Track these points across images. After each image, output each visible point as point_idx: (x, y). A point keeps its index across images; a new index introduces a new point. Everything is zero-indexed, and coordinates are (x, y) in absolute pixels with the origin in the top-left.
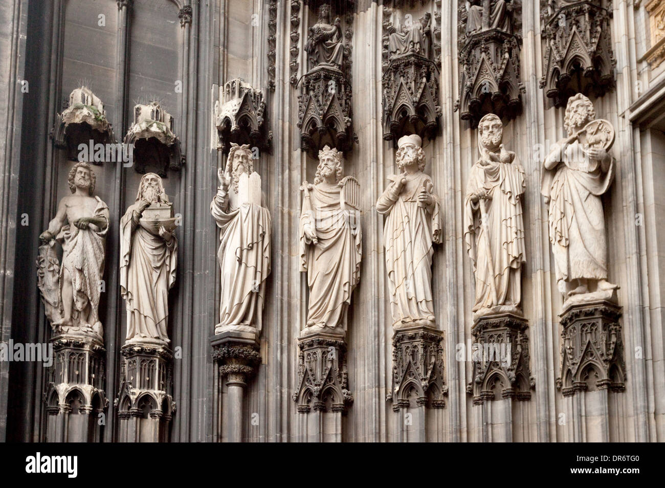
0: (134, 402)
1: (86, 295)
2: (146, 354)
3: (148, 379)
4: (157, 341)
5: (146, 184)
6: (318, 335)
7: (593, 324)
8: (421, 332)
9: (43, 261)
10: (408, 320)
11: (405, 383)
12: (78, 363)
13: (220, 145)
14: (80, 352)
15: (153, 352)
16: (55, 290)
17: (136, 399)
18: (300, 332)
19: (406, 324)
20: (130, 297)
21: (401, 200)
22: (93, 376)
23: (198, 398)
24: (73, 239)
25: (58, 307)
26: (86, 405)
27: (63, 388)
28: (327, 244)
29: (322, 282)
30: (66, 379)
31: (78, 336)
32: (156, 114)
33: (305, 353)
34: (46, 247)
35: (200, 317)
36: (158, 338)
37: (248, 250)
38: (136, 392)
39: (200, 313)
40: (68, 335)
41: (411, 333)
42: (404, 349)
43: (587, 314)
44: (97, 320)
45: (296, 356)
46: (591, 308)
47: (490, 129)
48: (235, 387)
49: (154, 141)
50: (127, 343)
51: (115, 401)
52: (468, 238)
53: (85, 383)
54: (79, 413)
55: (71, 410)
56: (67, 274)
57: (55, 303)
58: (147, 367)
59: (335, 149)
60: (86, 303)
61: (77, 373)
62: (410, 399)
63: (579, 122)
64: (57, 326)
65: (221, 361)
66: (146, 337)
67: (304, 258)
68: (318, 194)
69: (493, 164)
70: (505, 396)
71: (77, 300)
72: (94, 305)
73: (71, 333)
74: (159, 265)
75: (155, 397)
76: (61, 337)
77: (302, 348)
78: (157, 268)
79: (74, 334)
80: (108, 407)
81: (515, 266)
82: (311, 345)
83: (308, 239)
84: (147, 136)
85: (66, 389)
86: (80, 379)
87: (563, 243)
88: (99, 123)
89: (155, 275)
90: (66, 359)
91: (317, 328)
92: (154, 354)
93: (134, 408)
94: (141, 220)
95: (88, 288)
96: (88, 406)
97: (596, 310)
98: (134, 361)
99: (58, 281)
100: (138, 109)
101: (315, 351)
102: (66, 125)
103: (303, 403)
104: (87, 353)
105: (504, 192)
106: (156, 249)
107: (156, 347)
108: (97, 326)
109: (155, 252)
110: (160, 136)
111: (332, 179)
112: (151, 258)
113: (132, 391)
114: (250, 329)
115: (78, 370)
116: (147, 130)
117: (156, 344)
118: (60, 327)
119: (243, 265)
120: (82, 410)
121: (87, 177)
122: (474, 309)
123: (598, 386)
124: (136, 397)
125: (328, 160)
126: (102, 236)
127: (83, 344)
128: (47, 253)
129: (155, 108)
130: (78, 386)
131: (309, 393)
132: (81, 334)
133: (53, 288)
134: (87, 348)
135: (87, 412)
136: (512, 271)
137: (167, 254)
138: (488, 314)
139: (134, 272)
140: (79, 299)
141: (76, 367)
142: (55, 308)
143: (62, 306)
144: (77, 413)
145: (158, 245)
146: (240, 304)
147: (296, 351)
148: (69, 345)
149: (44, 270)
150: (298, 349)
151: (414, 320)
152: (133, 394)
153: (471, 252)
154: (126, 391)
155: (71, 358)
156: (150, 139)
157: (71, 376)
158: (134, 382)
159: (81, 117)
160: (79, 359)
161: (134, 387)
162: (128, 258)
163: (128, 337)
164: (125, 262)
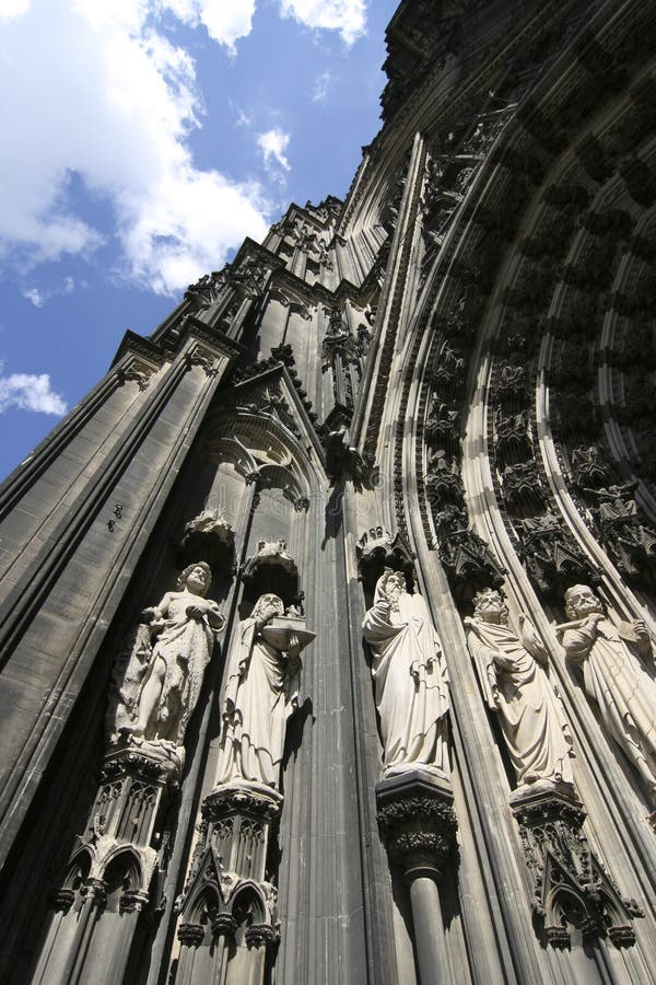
0: (227, 899)
2: (252, 810)
3: (249, 857)
4: (271, 790)
5: (268, 601)
6: (551, 794)
12: (142, 803)
13: (360, 576)
14: (150, 785)
15: (264, 807)
17: (232, 893)
20: (237, 717)
21: (600, 639)
22: (158, 835)
24: (179, 627)
26: (140, 891)
27: (105, 847)
29: (534, 720)
30: (113, 829)
31: (156, 755)
32: (283, 548)
33: (527, 829)
36: (271, 785)
38: (232, 879)
40: (140, 751)
44: (181, 743)
48: (429, 880)
49: (279, 566)
50: (218, 787)
51: (179, 900)
53: (144, 844)
54: (118, 908)
56: (159, 664)
58: (250, 835)
61: (135, 821)
64: (125, 735)
66: (255, 780)
67: (497, 691)
71: (164, 703)
72: (187, 717)
73: (144, 747)
74: (278, 686)
75: (262, 894)
76: (129, 752)
77: (520, 819)
78: (278, 689)
79: (151, 751)
80: (163, 911)
84: (273, 561)
85: (112, 847)
86: (137, 834)
89: (274, 697)
90: (125, 795)
91: (547, 783)
92: (264, 812)
93: (226, 912)
94: (266, 627)
95: (186, 688)
96: (142, 894)
98: (230, 824)
99: (144, 672)
104: (160, 790)
106: (277, 665)
107: (270, 801)
109: (277, 669)
112: (272, 674)
113: (224, 874)
115: (138, 816)
118: (131, 735)
119: (422, 685)
120: (127, 902)
121: (204, 578)
124: (231, 887)
126: (215, 633)
127: (160, 770)
128: (143, 632)
130: (135, 846)
132: (162, 754)
133: (136, 678)
134: (163, 778)
140: (167, 702)
141: (135, 811)
143: (138, 708)
144: (113, 910)
146: (422, 736)
148: (137, 768)
149: (132, 653)
152: (228, 880)
154: (205, 877)
155: (131, 793)
156: (274, 565)
157: (123, 825)
158: (225, 859)
159: (211, 527)
160: (145, 797)
161: (227, 869)
162: (244, 665)
163: (221, 780)
164: (238, 672)
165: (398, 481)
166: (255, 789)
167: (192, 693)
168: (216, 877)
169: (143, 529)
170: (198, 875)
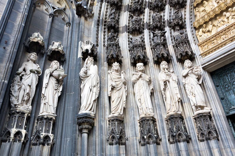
0: (42, 138)
1: (29, 95)
2: (48, 119)
3: (48, 129)
4: (53, 115)
5: (54, 63)
6: (117, 117)
7: (207, 119)
8: (151, 118)
9: (15, 81)
10: (147, 114)
11: (148, 135)
12: (21, 120)
13: (82, 57)
14: (23, 116)
15: (51, 119)
16: (17, 92)
17: (43, 137)
18: (108, 116)
19: (146, 116)
20: (45, 98)
21: (140, 79)
22: (26, 126)
23: (65, 138)
24: (28, 75)
25: (17, 98)
26: (22, 139)
27: (13, 131)
28: (118, 89)
29: (117, 100)
30: (15, 127)
31: (24, 110)
32: (60, 45)
33: (110, 123)
34: (18, 76)
35: (67, 108)
36: (54, 114)
37: (94, 87)
38: (43, 134)
39: (68, 107)
40: (20, 109)
41: (148, 119)
42: (145, 124)
43: (204, 116)
44: (31, 105)
45: (107, 124)
46: (206, 114)
47: (165, 64)
48: (86, 134)
49: (58, 52)
50: (40, 115)
51: (32, 138)
52: (163, 92)
53: (23, 129)
54: (18, 142)
55: (15, 141)
56: (23, 86)
57: (16, 96)
58: (48, 124)
59: (118, 63)
60: (28, 98)
61: (20, 124)
62: (150, 141)
63: (190, 66)
64: (15, 105)
65: (80, 124)
66: (49, 113)
67: (111, 92)
68: (114, 75)
69: (169, 73)
70: (184, 141)
71: (25, 97)
72: (31, 99)
73: (21, 108)
74: (57, 88)
75: (50, 136)
76: (17, 110)
77: (109, 121)
78: (56, 90)
79: (23, 109)
80: (28, 140)
81: (179, 101)
82: (113, 120)
83: (112, 86)
84: (56, 50)
85: (15, 131)
86: (21, 127)
87: (194, 95)
88: (43, 43)
89: (55, 92)
90: (17, 119)
91: (116, 115)
92: (51, 120)
93: (42, 141)
94: (53, 73)
95: (31, 93)
96: (23, 139)
97: (207, 115)
98: (43, 122)
99: (19, 89)
100: (54, 43)
101: (115, 122)
102: (31, 41)
103: (110, 141)
104: (26, 117)
105: (173, 80)
106: (56, 83)
107: (53, 117)
108: (30, 107)
109: (56, 84)
110: (61, 51)
111: (117, 71)
112: (54, 86)
113: (42, 133)
114: (93, 113)
115: (21, 123)
116: (57, 48)
117: (53, 116)
118: (17, 105)
119: (92, 91)
120: (19, 141)
121: (35, 57)
122: (168, 112)
123: (213, 138)
124: (43, 136)
125: (117, 66)
126: (39, 76)
127: (25, 113)
128: (18, 78)
129: (60, 43)
130: (20, 130)
131: (113, 138)
132: (25, 109)
133: (17, 91)
134: (26, 115)
135: (22, 141)
136: (179, 102)
137: (59, 86)
138: (174, 114)
139: (48, 90)
140: (26, 96)
141: (20, 122)
142: (16, 98)
143: (19, 98)
144: (17, 142)
145: (57, 82)
146: (90, 104)
147: (107, 122)
148: (19, 113)
149: (15, 84)
150: (108, 121)
151: (149, 114)
152: (42, 135)
153: (164, 95)
154: (38, 133)
155: (18, 118)
156: (57, 51)
157: (17, 125)
158: (42, 130)
159: (37, 40)
160: (22, 119)
161: (42, 132)
162: (47, 85)
163: (41, 113)
164: (45, 86)
165: (98, 21)
166: (49, 115)
167: (33, 93)
168: (40, 134)
169: (15, 50)
170: (36, 133)
